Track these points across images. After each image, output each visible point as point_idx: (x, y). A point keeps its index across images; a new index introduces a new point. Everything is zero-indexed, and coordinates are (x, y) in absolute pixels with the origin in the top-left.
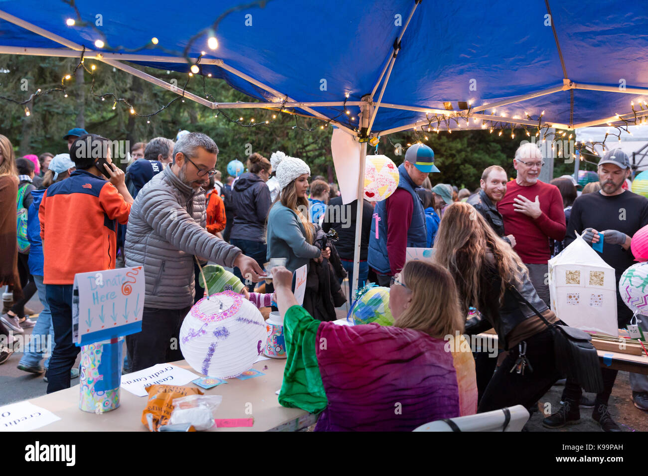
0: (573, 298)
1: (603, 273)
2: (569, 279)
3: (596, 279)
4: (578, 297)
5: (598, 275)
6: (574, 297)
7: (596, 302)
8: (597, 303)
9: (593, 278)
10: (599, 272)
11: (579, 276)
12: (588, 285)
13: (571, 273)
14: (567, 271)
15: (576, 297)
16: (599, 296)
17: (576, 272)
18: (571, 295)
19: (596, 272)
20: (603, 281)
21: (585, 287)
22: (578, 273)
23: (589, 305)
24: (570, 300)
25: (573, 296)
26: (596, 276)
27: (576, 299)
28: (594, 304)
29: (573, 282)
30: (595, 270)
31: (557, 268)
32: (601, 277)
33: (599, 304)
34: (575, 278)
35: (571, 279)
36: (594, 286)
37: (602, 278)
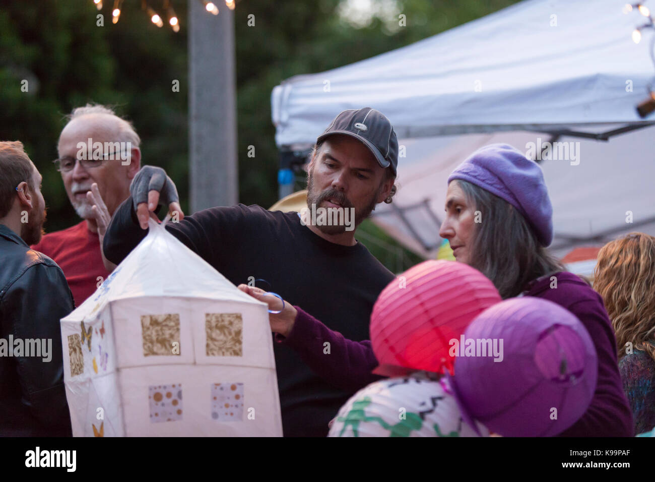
0: (166, 400)
1: (239, 317)
2: (152, 342)
3: (222, 337)
4: (180, 395)
5: (226, 323)
6: (169, 395)
7: (227, 406)
8: (229, 410)
9: (214, 335)
10: (229, 315)
11: (178, 330)
12: (201, 355)
13: (154, 322)
14: (144, 317)
15: (174, 397)
16: (233, 388)
17: (169, 317)
18: (158, 390)
19: (221, 315)
20: (240, 342)
21: (195, 363)
22: (172, 322)
23: (210, 417)
24: (159, 408)
25: (164, 392)
26: (221, 328)
27: (175, 403)
28: (221, 411)
29: (163, 350)
30: (217, 310)
31: (116, 309)
32: (234, 329)
33: (234, 410)
34: (167, 336)
35: (158, 341)
36: (218, 359)
37: (239, 333)
